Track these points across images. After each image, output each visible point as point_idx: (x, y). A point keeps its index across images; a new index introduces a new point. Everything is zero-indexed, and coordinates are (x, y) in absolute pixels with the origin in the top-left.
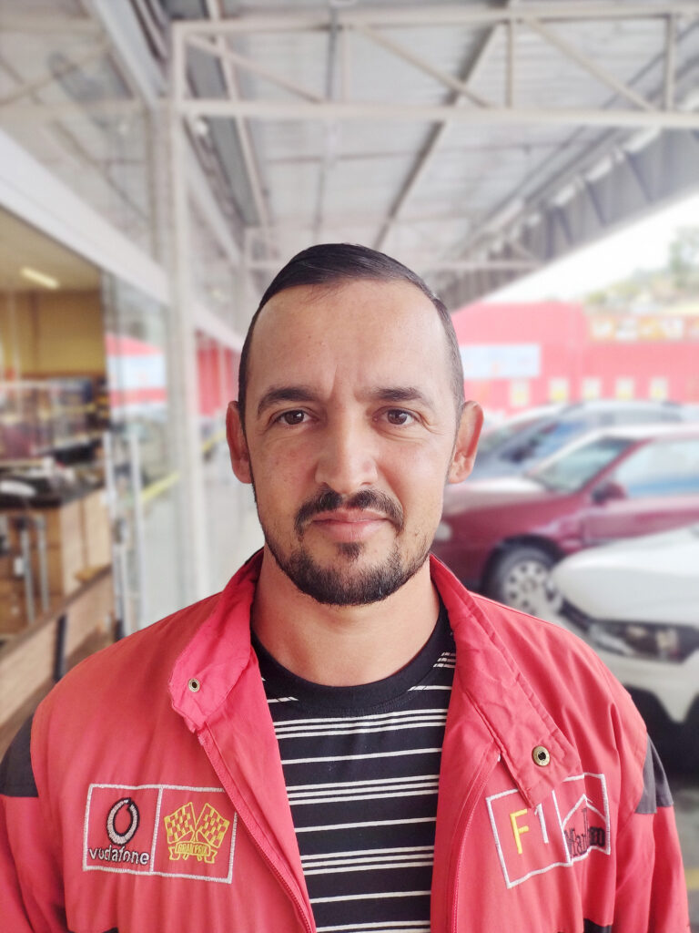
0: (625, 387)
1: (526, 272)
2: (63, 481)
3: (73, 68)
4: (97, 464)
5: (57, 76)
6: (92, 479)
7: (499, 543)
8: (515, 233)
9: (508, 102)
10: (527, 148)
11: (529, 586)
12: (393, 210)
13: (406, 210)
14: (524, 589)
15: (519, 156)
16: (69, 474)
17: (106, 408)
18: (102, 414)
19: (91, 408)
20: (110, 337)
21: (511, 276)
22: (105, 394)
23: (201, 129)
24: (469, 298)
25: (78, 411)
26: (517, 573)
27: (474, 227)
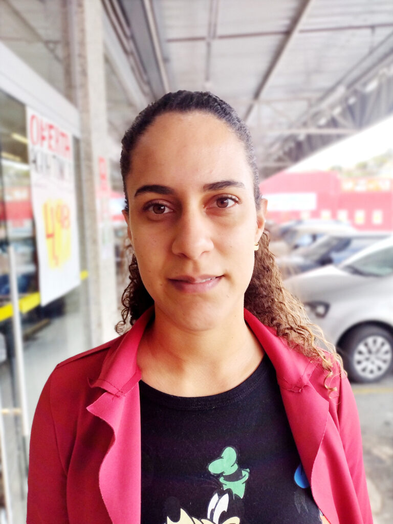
0: (360, 216)
8: (337, 111)
12: (257, 95)
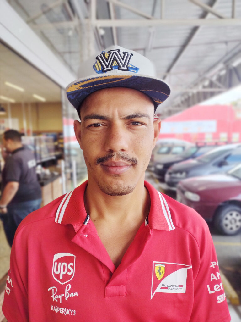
1: (220, 93)
2: (45, 175)
3: (50, 10)
4: (58, 167)
5: (44, 13)
6: (56, 173)
7: (220, 204)
8: (215, 78)
9: (233, 17)
10: (226, 43)
11: (233, 221)
12: (169, 70)
13: (173, 70)
14: (231, 222)
15: (223, 46)
16: (47, 172)
17: (62, 143)
18: (60, 146)
19: (56, 143)
20: (65, 119)
21: (212, 94)
22: (62, 139)
23: (102, 32)
24: (194, 103)
25: (52, 145)
26: (228, 216)
27: (200, 76)
